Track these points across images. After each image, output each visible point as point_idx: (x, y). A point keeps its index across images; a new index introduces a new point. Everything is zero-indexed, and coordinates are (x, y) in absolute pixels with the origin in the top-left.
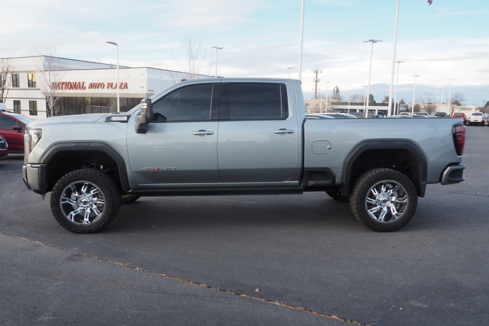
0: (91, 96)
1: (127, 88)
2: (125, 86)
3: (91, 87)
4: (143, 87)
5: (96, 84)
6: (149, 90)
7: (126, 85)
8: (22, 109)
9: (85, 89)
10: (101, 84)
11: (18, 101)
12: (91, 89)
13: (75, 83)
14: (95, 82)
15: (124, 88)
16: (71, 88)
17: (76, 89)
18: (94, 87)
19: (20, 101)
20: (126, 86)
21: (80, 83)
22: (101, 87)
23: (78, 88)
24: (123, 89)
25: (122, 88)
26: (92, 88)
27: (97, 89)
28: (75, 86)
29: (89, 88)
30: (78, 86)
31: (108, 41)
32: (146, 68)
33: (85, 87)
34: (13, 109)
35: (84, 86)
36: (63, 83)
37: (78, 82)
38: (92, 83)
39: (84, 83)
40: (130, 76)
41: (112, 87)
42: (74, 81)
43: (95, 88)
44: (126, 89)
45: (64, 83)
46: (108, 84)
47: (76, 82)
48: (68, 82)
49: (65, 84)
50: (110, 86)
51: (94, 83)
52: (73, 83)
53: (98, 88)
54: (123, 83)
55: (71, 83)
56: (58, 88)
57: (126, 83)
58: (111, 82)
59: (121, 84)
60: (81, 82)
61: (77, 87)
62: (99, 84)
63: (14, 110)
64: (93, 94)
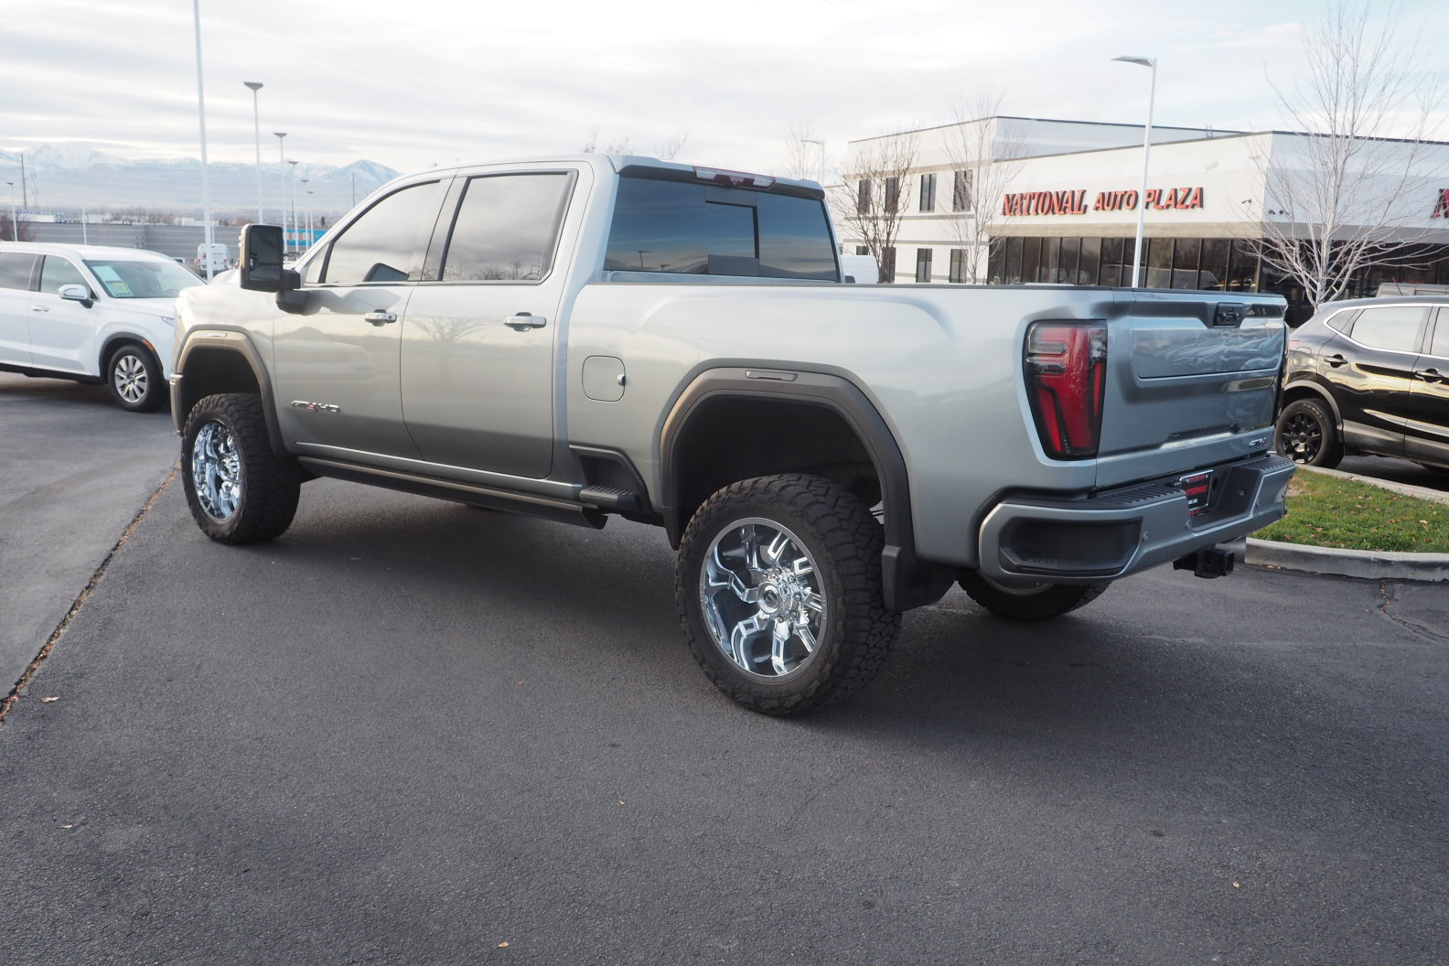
0: (1100, 234)
1: (1202, 206)
2: (1196, 198)
3: (1100, 205)
4: (1250, 201)
5: (1116, 196)
6: (1271, 212)
7: (1198, 197)
8: (933, 273)
9: (1084, 212)
10: (1130, 195)
11: (927, 250)
12: (1100, 211)
13: (1060, 195)
14: (1112, 190)
15: (1193, 206)
16: (1051, 212)
17: (1062, 212)
18: (1108, 205)
19: (931, 250)
20: (1199, 200)
21: (1073, 192)
22: (1128, 204)
23: (1067, 211)
24: (1190, 210)
25: (1187, 206)
26: (1103, 209)
27: (1116, 211)
28: (1060, 201)
29: (1097, 209)
30: (1067, 202)
31: (1119, 56)
32: (1271, 135)
33: (1086, 206)
34: (915, 272)
35: (1084, 203)
36: (1032, 197)
37: (1068, 190)
38: (1106, 192)
39: (1084, 192)
40: (1216, 164)
41: (1158, 203)
42: (1060, 190)
43: (1110, 207)
44: (1197, 209)
45: (1034, 194)
46: (1149, 196)
47: (1065, 193)
48: (1043, 191)
49: (1036, 197)
50: (1153, 200)
51: (1110, 194)
52: (1057, 193)
53: (1120, 208)
54: (1190, 190)
55: (1050, 193)
56: (1018, 212)
57: (1201, 190)
58: (1157, 188)
59: (1187, 191)
60: (1077, 189)
61: (1066, 207)
62: (1122, 196)
63: (917, 276)
64: (1106, 228)
